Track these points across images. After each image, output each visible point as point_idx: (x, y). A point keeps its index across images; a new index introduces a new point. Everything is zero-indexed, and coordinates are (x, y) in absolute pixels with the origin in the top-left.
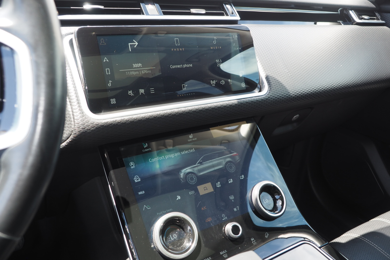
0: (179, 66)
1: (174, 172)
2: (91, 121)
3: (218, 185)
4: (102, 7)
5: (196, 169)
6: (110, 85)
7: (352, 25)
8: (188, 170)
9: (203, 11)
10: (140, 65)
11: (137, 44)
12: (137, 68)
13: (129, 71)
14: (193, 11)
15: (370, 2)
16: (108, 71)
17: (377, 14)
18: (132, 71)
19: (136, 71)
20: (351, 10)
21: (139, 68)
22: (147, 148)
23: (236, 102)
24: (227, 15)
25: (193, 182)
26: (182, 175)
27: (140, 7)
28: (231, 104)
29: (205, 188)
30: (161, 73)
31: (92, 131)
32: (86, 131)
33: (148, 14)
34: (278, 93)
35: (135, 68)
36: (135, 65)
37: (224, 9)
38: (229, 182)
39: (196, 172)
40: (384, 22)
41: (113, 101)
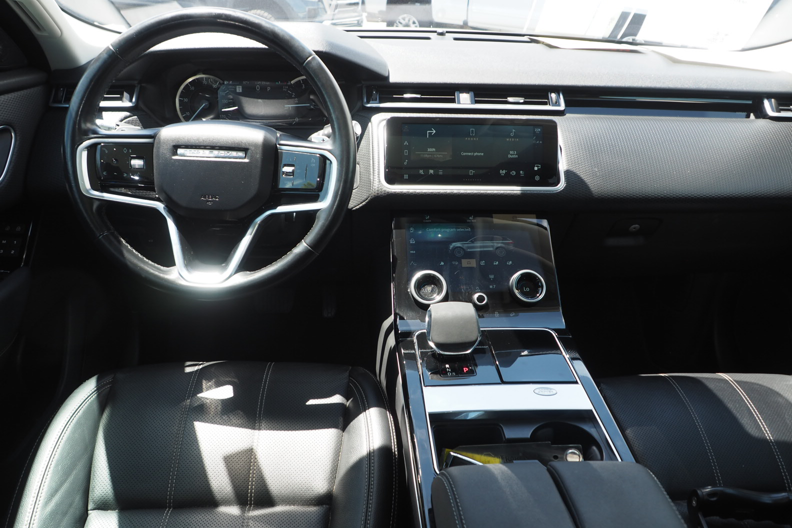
0: (470, 154)
1: (445, 243)
2: (384, 189)
3: (483, 263)
4: (419, 96)
5: (466, 245)
6: (405, 163)
8: (458, 244)
9: (521, 100)
10: (434, 149)
11: (434, 131)
12: (431, 152)
13: (424, 154)
14: (510, 99)
16: (406, 153)
18: (426, 154)
19: (428, 154)
21: (433, 152)
22: (428, 219)
24: (550, 104)
25: (458, 255)
26: (451, 247)
27: (455, 96)
29: (469, 263)
30: (451, 158)
31: (384, 196)
32: (379, 196)
33: (459, 103)
35: (429, 152)
36: (429, 150)
37: (548, 97)
38: (494, 264)
39: (464, 248)
41: (406, 177)
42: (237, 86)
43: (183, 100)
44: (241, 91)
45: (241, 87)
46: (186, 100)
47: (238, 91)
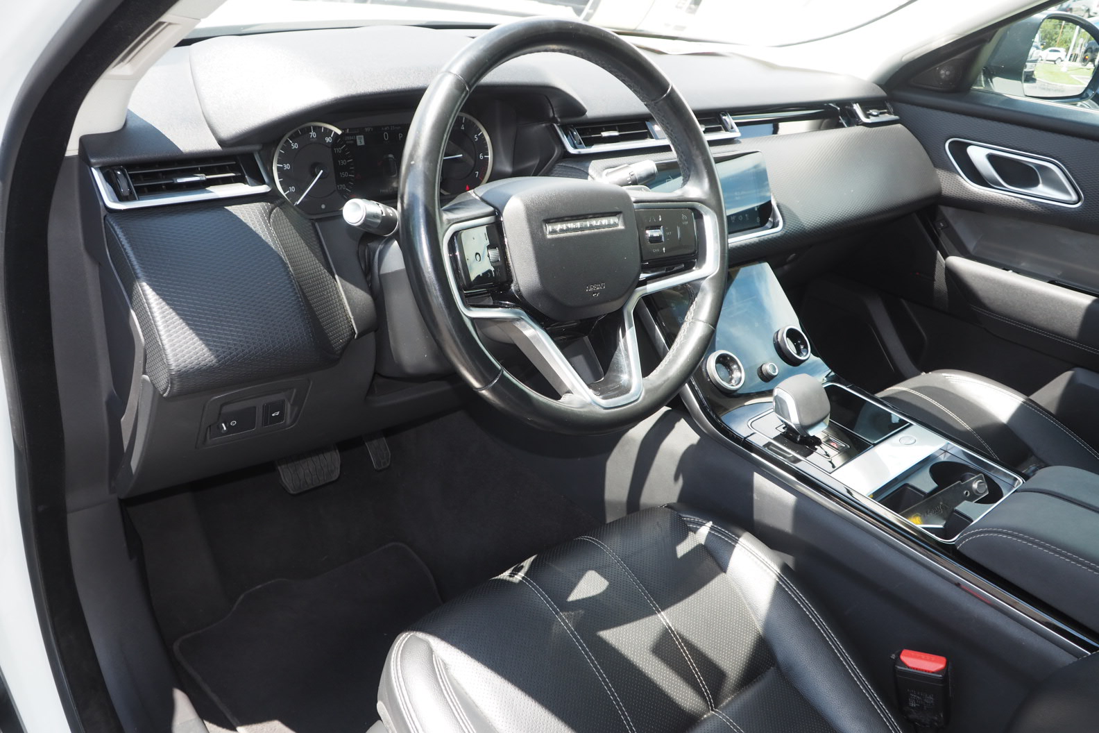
4: (616, 133)
7: (858, 125)
15: (879, 87)
17: (888, 105)
20: (856, 103)
23: (756, 240)
24: (726, 130)
27: (647, 128)
28: (744, 244)
34: (792, 226)
37: (721, 122)
40: (897, 117)
42: (357, 137)
43: (283, 167)
44: (363, 143)
45: (362, 136)
46: (287, 167)
47: (359, 144)
